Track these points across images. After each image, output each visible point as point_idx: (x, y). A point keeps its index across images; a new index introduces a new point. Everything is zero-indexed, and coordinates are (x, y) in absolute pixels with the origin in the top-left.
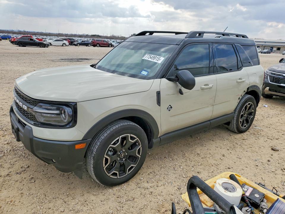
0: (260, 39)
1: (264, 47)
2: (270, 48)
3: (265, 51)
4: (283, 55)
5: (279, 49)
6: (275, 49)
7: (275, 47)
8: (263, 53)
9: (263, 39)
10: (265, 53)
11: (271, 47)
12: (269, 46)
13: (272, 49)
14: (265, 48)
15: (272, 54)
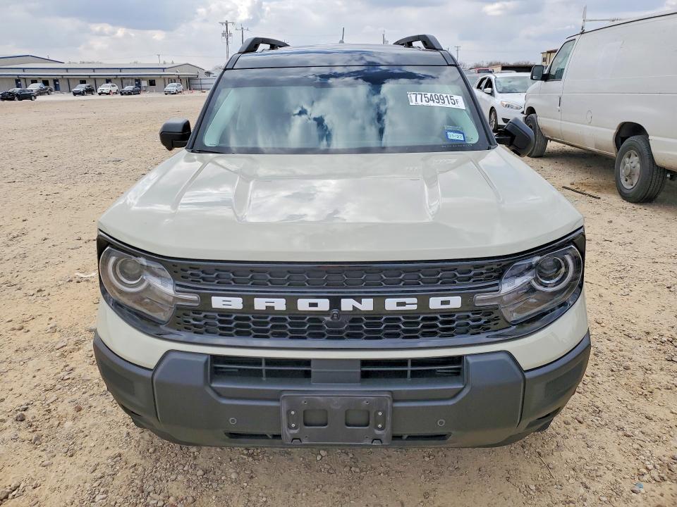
0: (93, 63)
1: (122, 80)
2: (134, 81)
3: (128, 88)
4: (166, 94)
5: (152, 83)
6: (144, 83)
7: (143, 79)
8: (125, 94)
9: (101, 63)
10: (129, 93)
11: (136, 80)
12: (132, 78)
13: (140, 83)
14: (124, 81)
15: (143, 95)
